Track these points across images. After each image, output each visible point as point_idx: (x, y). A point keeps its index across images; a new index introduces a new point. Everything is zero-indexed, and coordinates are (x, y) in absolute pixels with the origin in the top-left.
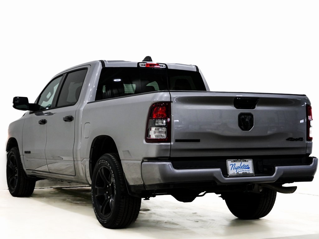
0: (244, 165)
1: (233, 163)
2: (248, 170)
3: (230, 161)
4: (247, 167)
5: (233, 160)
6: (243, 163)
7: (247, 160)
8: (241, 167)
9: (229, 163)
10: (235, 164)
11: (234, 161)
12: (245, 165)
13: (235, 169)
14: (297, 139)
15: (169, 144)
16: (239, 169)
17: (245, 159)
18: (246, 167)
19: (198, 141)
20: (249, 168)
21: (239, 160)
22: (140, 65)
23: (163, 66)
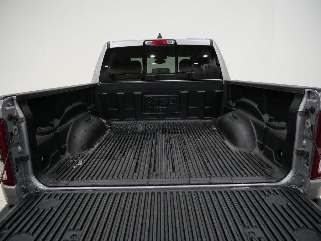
22: (145, 43)
23: (172, 42)
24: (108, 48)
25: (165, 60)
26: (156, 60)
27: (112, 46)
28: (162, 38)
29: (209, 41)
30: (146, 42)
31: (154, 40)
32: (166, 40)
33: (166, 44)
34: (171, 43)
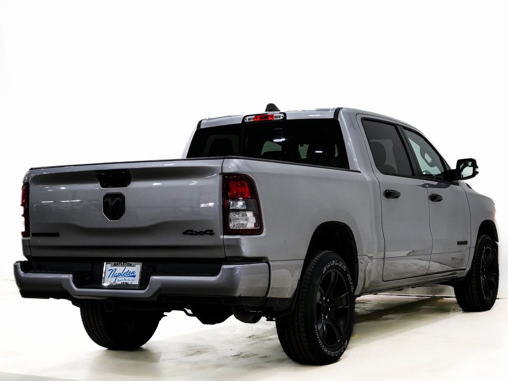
1: (113, 268)
2: (132, 280)
3: (110, 265)
4: (132, 275)
5: (113, 263)
6: (128, 268)
8: (124, 275)
9: (107, 267)
10: (115, 269)
11: (115, 265)
12: (129, 271)
13: (114, 277)
14: (201, 232)
15: (28, 239)
16: (121, 276)
17: (131, 263)
19: (57, 235)
20: (134, 276)
21: (122, 263)
22: (245, 121)
23: (280, 116)
24: (199, 128)
30: (246, 118)
33: (271, 119)
34: (278, 119)
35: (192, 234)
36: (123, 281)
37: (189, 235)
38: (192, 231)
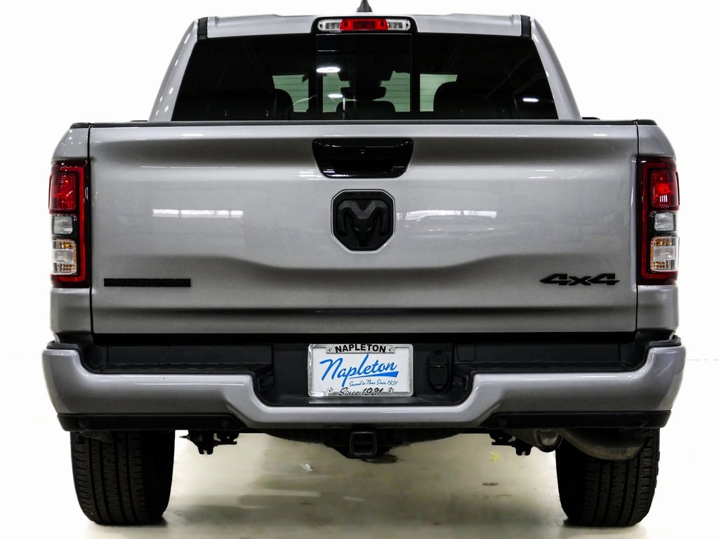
0: (376, 364)
1: (335, 357)
2: (390, 383)
3: (324, 351)
4: (389, 371)
5: (333, 346)
6: (373, 358)
7: (388, 346)
8: (364, 372)
9: (318, 356)
10: (341, 360)
11: (339, 350)
12: (379, 363)
13: (339, 376)
14: (586, 278)
15: (86, 291)
16: (357, 375)
17: (383, 345)
18: (384, 371)
19: (185, 283)
20: (395, 374)
21: (359, 346)
22: (319, 27)
23: (401, 25)
24: (203, 38)
25: (384, 84)
26: (346, 84)
27: (213, 32)
28: (370, 11)
29: (518, 22)
30: (320, 23)
31: (345, 19)
32: (383, 19)
33: (383, 28)
34: (398, 29)
35: (563, 283)
36: (368, 386)
37: (557, 285)
38: (564, 276)
